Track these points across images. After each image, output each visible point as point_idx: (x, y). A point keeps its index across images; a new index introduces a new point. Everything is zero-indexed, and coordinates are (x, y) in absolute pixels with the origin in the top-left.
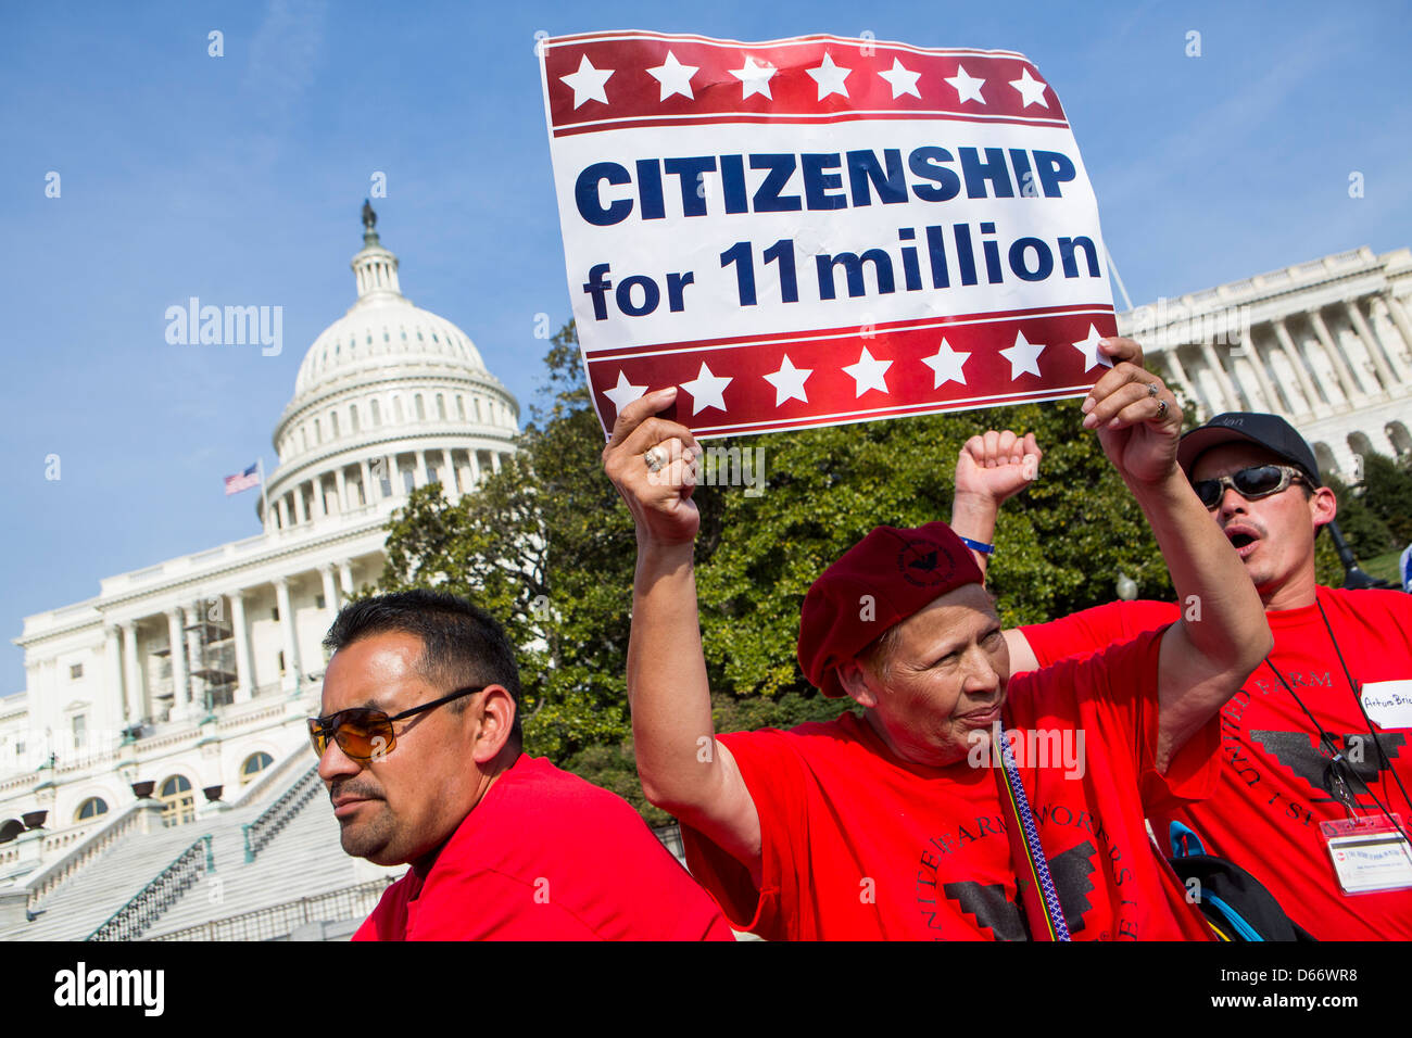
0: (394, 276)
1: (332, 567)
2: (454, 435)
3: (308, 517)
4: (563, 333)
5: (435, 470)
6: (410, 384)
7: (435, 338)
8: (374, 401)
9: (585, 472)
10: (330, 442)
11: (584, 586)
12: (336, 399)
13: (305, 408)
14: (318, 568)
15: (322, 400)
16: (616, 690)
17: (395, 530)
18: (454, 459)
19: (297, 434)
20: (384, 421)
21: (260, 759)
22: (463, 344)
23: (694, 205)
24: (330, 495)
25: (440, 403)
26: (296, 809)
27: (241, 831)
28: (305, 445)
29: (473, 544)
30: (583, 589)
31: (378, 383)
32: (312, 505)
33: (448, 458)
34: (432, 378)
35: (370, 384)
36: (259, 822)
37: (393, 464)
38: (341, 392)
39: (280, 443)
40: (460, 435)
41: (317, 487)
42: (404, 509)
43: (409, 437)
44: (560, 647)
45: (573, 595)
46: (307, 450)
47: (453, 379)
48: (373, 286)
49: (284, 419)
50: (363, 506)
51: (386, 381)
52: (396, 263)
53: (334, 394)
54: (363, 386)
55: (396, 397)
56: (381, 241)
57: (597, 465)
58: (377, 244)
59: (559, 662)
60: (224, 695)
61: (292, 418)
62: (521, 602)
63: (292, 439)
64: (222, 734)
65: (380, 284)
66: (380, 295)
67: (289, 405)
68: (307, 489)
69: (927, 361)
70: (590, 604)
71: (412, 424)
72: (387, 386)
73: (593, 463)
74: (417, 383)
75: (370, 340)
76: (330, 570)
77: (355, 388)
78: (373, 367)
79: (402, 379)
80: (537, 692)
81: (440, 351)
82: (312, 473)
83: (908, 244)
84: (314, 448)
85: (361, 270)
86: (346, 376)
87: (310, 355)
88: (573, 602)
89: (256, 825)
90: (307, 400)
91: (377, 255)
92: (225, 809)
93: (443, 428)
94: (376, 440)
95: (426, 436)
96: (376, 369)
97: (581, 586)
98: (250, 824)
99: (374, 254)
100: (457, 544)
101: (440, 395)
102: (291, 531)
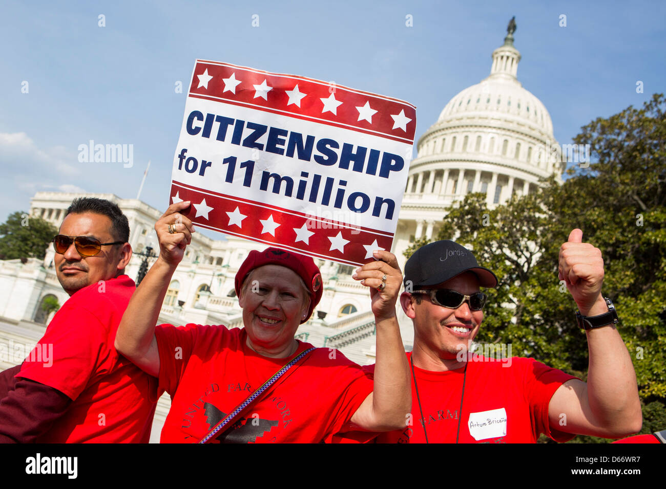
0: (515, 66)
1: (424, 222)
2: (519, 170)
3: (422, 190)
4: (591, 125)
5: (501, 187)
6: (503, 132)
7: (528, 109)
8: (479, 137)
9: (575, 215)
10: (447, 153)
11: (550, 282)
12: (458, 130)
13: (440, 130)
14: (417, 220)
15: (450, 128)
16: (545, 351)
17: (452, 212)
18: (515, 183)
19: (431, 143)
20: (481, 150)
21: (351, 308)
22: (544, 117)
23: (221, 137)
24: (438, 183)
25: (518, 149)
26: (354, 340)
27: (324, 339)
28: (433, 151)
29: (491, 234)
30: (548, 284)
31: (485, 127)
32: (426, 185)
33: (511, 182)
34: (518, 132)
35: (480, 126)
36: (333, 338)
37: (478, 176)
38: (463, 126)
39: (421, 146)
40: (523, 170)
41: (432, 176)
42: (461, 202)
43: (492, 163)
44: (522, 312)
45: (541, 285)
46: (433, 154)
47: (530, 136)
48: (500, 69)
49: (427, 134)
50: (454, 194)
51: (490, 127)
52: (519, 58)
53: (458, 127)
54: (476, 126)
55: (493, 138)
56: (515, 43)
57: (584, 213)
58: (512, 45)
59: (519, 321)
60: (348, 269)
61: (431, 134)
62: (511, 278)
63: (428, 146)
64: (338, 288)
65: (505, 69)
66: (503, 75)
67: (432, 126)
68: (427, 175)
69: (296, 230)
70: (548, 294)
71: (497, 156)
72: (490, 130)
73: (582, 211)
74: (508, 133)
75: (488, 101)
76: (423, 223)
77: (471, 126)
78: (485, 117)
79: (499, 128)
80: (498, 333)
81: (528, 117)
82: (432, 168)
83: (304, 179)
84: (437, 154)
85: (497, 58)
86: (468, 118)
87: (452, 101)
88: (539, 289)
89: (331, 339)
90: (442, 126)
91: (510, 52)
92: (324, 325)
93: (514, 163)
94: (473, 159)
95: (503, 165)
96: (486, 118)
97: (547, 282)
98: (329, 337)
99: (508, 51)
100: (484, 232)
101: (519, 144)
102: (410, 195)
